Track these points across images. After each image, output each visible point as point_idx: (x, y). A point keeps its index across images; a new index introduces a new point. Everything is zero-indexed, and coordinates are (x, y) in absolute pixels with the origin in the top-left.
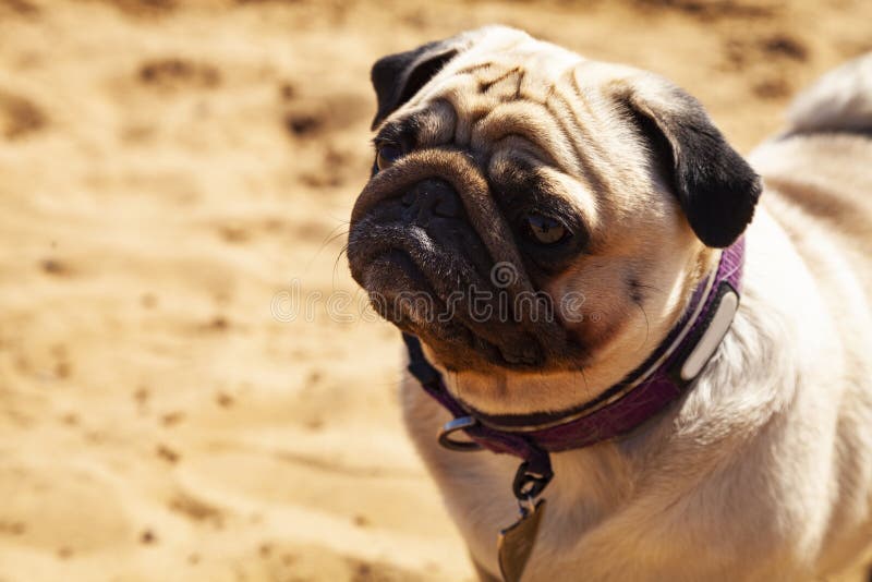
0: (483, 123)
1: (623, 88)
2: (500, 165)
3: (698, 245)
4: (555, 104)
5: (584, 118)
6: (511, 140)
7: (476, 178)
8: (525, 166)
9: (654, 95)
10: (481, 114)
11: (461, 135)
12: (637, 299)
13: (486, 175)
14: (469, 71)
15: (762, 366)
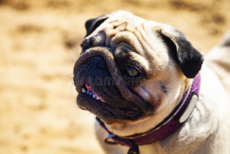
0: (114, 38)
1: (159, 29)
2: (118, 51)
3: (185, 77)
4: (136, 32)
5: (146, 37)
6: (122, 43)
7: (110, 55)
8: (126, 52)
9: (169, 31)
10: (113, 35)
11: (107, 42)
12: (165, 92)
13: (114, 54)
14: (111, 22)
15: (206, 119)
